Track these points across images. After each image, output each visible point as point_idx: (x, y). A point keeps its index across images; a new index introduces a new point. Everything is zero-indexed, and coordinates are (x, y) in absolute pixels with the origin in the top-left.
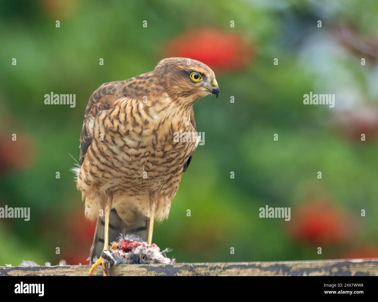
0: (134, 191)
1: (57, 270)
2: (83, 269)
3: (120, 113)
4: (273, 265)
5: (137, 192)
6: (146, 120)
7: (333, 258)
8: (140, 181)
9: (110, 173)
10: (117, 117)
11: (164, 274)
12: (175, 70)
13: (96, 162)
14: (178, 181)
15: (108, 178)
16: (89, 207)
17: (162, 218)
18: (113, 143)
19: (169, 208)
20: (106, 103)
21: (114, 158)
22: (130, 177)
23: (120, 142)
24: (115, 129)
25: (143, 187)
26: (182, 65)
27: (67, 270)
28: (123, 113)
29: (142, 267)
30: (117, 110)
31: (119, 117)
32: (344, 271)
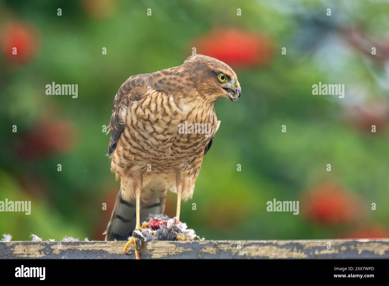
0: (160, 170)
1: (95, 245)
2: (119, 244)
3: (151, 103)
4: (288, 243)
5: (163, 171)
6: (176, 111)
7: (342, 238)
8: (165, 162)
9: (140, 155)
10: (149, 107)
11: (191, 250)
12: (205, 69)
13: (129, 147)
14: (200, 161)
15: (138, 160)
16: (124, 190)
17: (187, 198)
18: (143, 129)
19: (193, 189)
20: (137, 94)
21: (144, 142)
22: (158, 158)
23: (150, 129)
24: (146, 117)
25: (169, 166)
26: (212, 65)
27: (105, 245)
28: (154, 103)
29: (171, 243)
30: (148, 100)
31: (150, 106)
32: (352, 249)
